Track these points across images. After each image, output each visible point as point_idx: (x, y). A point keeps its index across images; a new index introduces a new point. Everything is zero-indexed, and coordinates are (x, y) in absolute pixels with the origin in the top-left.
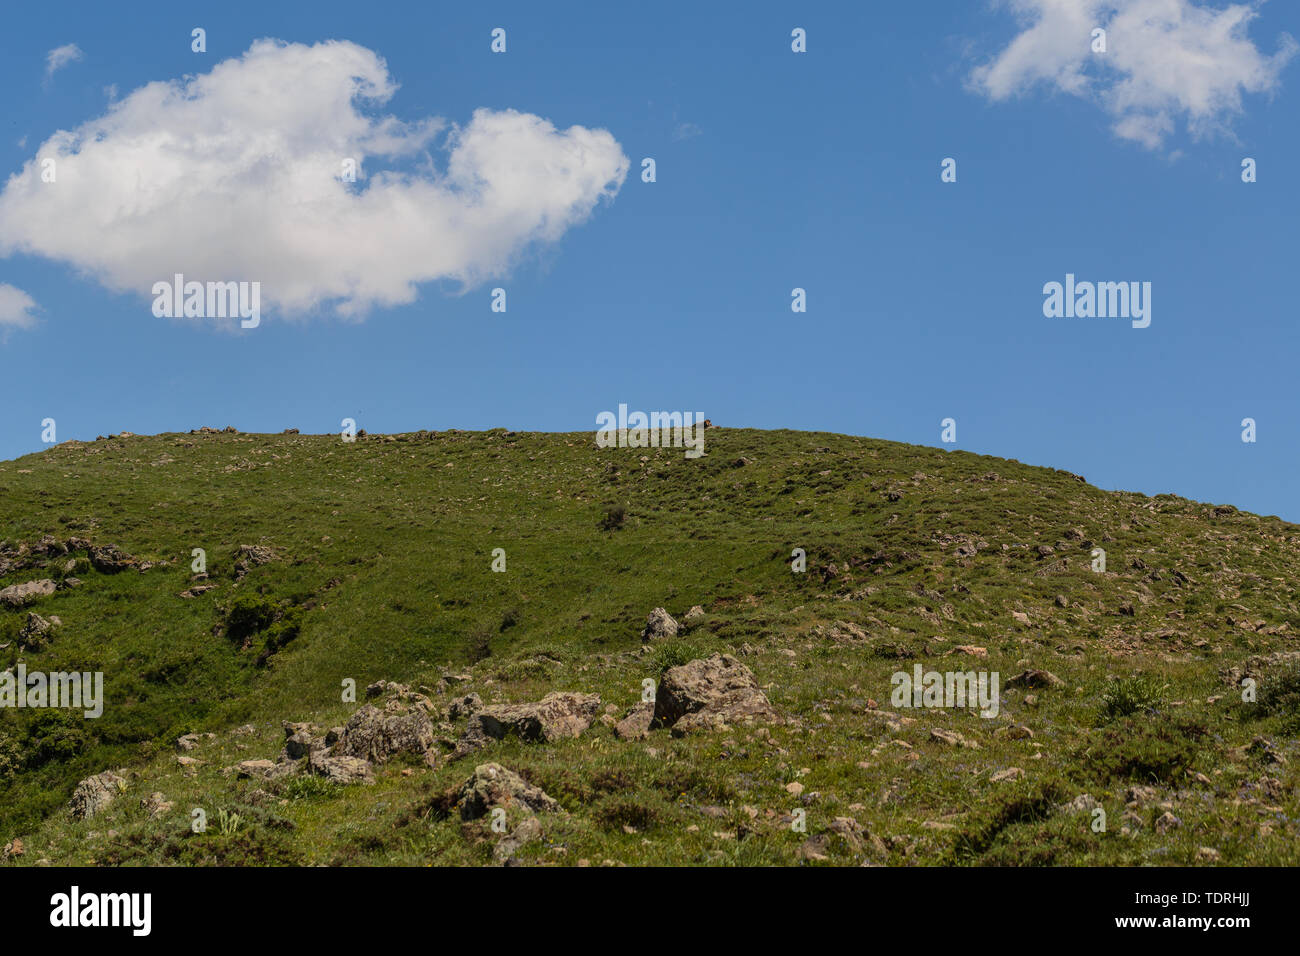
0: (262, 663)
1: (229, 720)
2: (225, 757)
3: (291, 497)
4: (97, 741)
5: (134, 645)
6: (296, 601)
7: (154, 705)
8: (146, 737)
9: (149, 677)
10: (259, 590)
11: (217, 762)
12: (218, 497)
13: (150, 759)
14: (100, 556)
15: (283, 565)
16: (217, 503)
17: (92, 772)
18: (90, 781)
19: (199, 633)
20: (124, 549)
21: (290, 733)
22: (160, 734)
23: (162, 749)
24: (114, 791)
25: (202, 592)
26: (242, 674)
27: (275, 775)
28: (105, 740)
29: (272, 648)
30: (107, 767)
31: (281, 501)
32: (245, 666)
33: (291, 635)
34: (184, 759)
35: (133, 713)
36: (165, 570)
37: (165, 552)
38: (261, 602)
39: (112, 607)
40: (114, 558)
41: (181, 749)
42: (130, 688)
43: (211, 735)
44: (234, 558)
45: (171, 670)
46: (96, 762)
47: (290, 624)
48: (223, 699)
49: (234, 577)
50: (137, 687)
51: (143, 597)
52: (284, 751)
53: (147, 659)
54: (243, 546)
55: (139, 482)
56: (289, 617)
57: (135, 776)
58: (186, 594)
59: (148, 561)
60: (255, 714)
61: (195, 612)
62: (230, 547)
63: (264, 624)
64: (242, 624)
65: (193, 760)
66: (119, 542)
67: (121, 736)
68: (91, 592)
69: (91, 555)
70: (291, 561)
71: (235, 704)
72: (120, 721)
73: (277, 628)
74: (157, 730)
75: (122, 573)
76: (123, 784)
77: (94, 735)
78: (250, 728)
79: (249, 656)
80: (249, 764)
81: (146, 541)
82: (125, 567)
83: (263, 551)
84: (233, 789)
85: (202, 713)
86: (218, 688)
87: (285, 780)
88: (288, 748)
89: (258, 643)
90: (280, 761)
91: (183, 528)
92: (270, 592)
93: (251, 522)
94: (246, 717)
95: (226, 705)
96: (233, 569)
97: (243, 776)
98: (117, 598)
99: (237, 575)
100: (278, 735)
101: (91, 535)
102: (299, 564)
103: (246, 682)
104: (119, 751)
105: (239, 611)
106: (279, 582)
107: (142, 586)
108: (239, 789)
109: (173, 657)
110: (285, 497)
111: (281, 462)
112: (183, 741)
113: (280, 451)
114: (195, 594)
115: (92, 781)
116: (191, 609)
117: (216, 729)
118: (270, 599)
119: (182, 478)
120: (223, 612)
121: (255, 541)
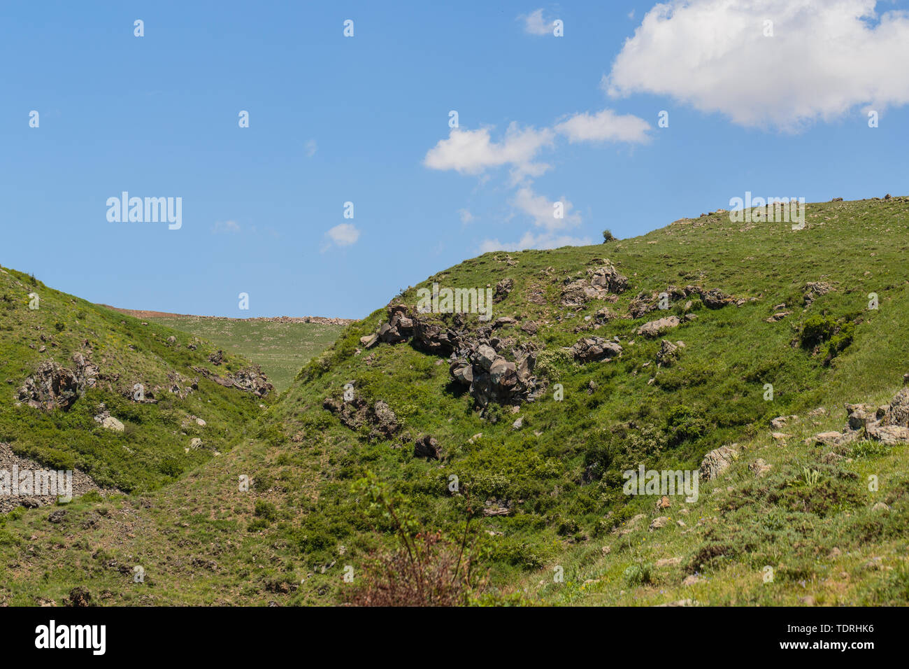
0: (827, 364)
1: (807, 405)
2: (806, 431)
3: (841, 246)
4: (715, 426)
5: (736, 357)
6: (848, 319)
7: (753, 398)
8: (749, 421)
9: (748, 380)
10: (822, 313)
11: (800, 435)
12: (788, 250)
13: (753, 436)
14: (708, 297)
15: (838, 294)
16: (787, 254)
17: (714, 448)
18: (712, 454)
19: (781, 345)
20: (725, 292)
21: (850, 411)
22: (759, 418)
23: (761, 428)
24: (730, 459)
25: (782, 317)
26: (814, 373)
27: (842, 442)
28: (720, 426)
29: (833, 352)
30: (723, 444)
31: (833, 250)
32: (815, 367)
33: (847, 343)
34: (777, 435)
35: (739, 405)
36: (754, 304)
37: (754, 291)
38: (824, 321)
39: (719, 332)
40: (719, 298)
41: (774, 428)
42: (736, 388)
43: (795, 417)
44: (803, 292)
45: (764, 373)
46: (715, 441)
47: (845, 335)
48: (801, 391)
49: (803, 305)
50: (741, 387)
51: (740, 324)
52: (847, 424)
53: (746, 367)
54: (809, 283)
55: (732, 244)
56: (844, 331)
57: (743, 448)
58: (771, 319)
59: (742, 298)
60: (825, 400)
61: (778, 332)
62: (799, 285)
63: (827, 337)
64: (811, 338)
65: (783, 435)
66: (721, 287)
67: (731, 421)
68: (704, 323)
69: (702, 297)
70: (843, 291)
71: (811, 394)
72: (730, 411)
73: (836, 339)
74: (757, 416)
75: (725, 309)
76: (735, 454)
77: (713, 422)
78: (822, 410)
79: (818, 360)
80: (823, 435)
81: (740, 285)
82: (726, 304)
83: (824, 285)
84: (813, 453)
85: (787, 402)
86: (798, 383)
87: (849, 445)
88: (851, 422)
89: (824, 349)
90: (845, 431)
91: (765, 274)
92: (830, 313)
93: (813, 265)
94: (819, 402)
95: (804, 395)
96: (802, 299)
97: (819, 444)
98: (722, 326)
99: (806, 304)
100: (842, 413)
101: (702, 283)
102: (849, 292)
103: (818, 378)
104: (731, 432)
105: (808, 329)
106: (836, 306)
107: (739, 316)
108: (817, 453)
109: (764, 364)
110: (835, 246)
111: (832, 221)
112: (775, 422)
113: (830, 214)
114: (777, 319)
115: (714, 453)
116: (775, 330)
117: (798, 412)
118: (830, 318)
119: (762, 238)
120: (798, 331)
121: (817, 279)
